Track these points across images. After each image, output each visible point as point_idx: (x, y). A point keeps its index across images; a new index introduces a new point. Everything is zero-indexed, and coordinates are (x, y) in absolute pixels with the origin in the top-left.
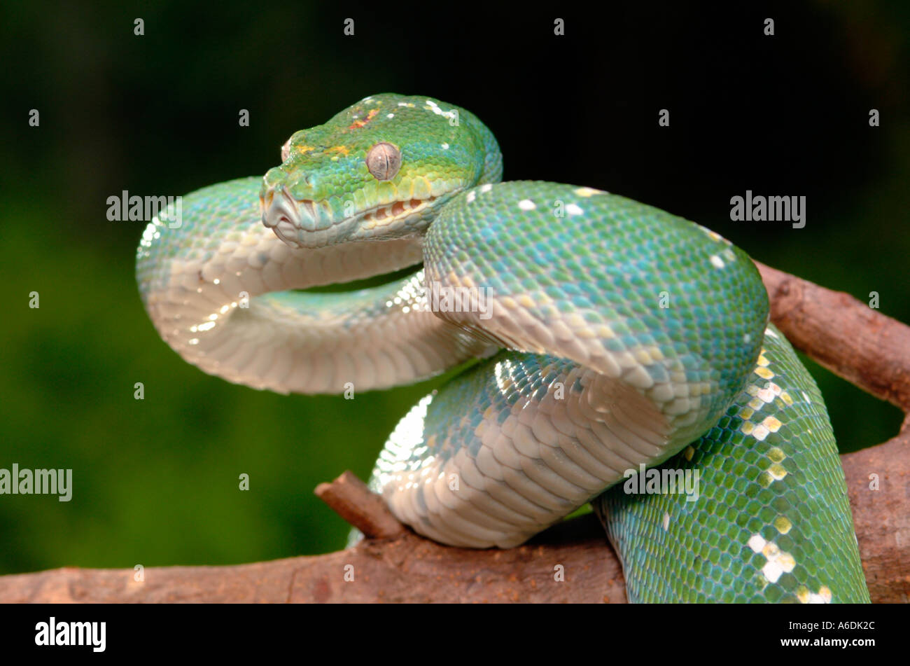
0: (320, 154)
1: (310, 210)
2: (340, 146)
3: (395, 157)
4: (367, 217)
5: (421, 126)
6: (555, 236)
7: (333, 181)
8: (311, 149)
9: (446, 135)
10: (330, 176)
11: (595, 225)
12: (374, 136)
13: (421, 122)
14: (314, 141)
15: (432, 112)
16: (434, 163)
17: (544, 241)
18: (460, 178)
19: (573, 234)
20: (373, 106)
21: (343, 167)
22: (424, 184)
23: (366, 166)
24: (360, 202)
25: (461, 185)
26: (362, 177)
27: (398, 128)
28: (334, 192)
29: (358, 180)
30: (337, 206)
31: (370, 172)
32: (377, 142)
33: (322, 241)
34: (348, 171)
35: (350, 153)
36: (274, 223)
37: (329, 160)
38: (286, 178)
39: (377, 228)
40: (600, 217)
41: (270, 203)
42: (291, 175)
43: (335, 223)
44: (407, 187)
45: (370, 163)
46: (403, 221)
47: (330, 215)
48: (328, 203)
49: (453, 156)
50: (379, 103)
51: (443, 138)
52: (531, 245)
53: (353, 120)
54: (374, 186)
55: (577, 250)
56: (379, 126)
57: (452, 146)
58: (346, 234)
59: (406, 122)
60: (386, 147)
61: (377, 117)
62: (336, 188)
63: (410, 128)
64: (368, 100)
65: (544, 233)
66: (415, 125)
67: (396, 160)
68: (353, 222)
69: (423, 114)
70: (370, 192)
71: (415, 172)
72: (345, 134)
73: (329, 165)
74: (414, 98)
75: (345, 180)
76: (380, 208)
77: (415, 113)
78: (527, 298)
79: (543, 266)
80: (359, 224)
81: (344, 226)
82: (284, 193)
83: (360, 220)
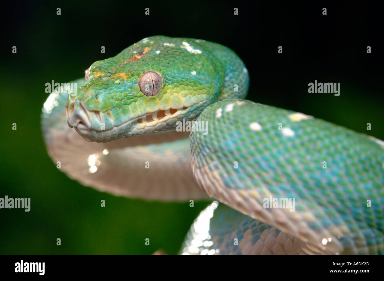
0: (108, 78)
1: (98, 117)
2: (122, 73)
3: (159, 81)
4: (140, 121)
5: (177, 59)
6: (274, 151)
7: (115, 97)
8: (103, 74)
9: (195, 65)
10: (112, 94)
11: (302, 144)
12: (145, 66)
13: (178, 57)
14: (106, 69)
15: (186, 50)
16: (186, 84)
17: (267, 154)
18: (204, 94)
19: (287, 150)
20: (148, 45)
21: (122, 88)
22: (179, 99)
23: (138, 87)
24: (133, 112)
25: (205, 98)
26: (136, 94)
27: (162, 61)
28: (115, 105)
29: (133, 96)
30: (117, 114)
31: (141, 91)
32: (146, 71)
33: (108, 138)
34: (125, 90)
35: (128, 78)
36: (75, 125)
37: (113, 83)
38: (84, 95)
39: (146, 128)
40: (305, 138)
41: (72, 111)
42: (86, 93)
43: (115, 126)
44: (167, 101)
45: (141, 85)
46: (165, 123)
47: (112, 121)
48: (111, 112)
49: (199, 79)
50: (152, 42)
51: (192, 67)
52: (258, 157)
53: (133, 54)
54: (144, 100)
55: (289, 162)
56: (149, 59)
57: (198, 73)
58: (125, 132)
59: (167, 57)
60: (153, 74)
61: (149, 53)
62: (116, 102)
63: (170, 61)
64: (145, 40)
65: (267, 149)
66: (173, 59)
67: (159, 83)
68: (128, 125)
69: (180, 51)
70: (141, 104)
71: (172, 90)
72: (126, 64)
73: (113, 86)
74: (175, 39)
75: (123, 97)
76: (148, 115)
77: (174, 50)
78: (255, 192)
79: (266, 172)
80: (134, 126)
81: (122, 128)
82: (81, 105)
83: (134, 123)
